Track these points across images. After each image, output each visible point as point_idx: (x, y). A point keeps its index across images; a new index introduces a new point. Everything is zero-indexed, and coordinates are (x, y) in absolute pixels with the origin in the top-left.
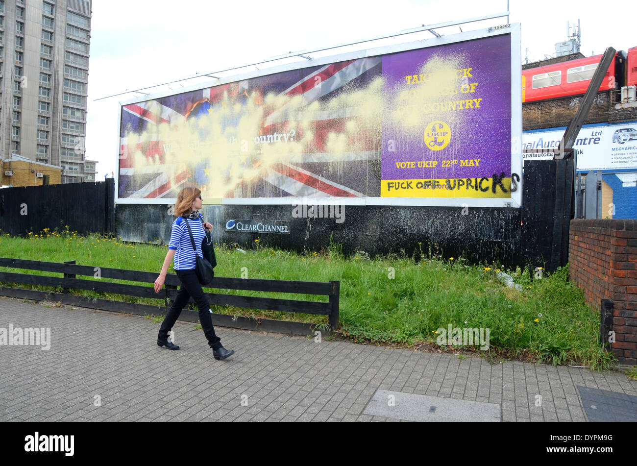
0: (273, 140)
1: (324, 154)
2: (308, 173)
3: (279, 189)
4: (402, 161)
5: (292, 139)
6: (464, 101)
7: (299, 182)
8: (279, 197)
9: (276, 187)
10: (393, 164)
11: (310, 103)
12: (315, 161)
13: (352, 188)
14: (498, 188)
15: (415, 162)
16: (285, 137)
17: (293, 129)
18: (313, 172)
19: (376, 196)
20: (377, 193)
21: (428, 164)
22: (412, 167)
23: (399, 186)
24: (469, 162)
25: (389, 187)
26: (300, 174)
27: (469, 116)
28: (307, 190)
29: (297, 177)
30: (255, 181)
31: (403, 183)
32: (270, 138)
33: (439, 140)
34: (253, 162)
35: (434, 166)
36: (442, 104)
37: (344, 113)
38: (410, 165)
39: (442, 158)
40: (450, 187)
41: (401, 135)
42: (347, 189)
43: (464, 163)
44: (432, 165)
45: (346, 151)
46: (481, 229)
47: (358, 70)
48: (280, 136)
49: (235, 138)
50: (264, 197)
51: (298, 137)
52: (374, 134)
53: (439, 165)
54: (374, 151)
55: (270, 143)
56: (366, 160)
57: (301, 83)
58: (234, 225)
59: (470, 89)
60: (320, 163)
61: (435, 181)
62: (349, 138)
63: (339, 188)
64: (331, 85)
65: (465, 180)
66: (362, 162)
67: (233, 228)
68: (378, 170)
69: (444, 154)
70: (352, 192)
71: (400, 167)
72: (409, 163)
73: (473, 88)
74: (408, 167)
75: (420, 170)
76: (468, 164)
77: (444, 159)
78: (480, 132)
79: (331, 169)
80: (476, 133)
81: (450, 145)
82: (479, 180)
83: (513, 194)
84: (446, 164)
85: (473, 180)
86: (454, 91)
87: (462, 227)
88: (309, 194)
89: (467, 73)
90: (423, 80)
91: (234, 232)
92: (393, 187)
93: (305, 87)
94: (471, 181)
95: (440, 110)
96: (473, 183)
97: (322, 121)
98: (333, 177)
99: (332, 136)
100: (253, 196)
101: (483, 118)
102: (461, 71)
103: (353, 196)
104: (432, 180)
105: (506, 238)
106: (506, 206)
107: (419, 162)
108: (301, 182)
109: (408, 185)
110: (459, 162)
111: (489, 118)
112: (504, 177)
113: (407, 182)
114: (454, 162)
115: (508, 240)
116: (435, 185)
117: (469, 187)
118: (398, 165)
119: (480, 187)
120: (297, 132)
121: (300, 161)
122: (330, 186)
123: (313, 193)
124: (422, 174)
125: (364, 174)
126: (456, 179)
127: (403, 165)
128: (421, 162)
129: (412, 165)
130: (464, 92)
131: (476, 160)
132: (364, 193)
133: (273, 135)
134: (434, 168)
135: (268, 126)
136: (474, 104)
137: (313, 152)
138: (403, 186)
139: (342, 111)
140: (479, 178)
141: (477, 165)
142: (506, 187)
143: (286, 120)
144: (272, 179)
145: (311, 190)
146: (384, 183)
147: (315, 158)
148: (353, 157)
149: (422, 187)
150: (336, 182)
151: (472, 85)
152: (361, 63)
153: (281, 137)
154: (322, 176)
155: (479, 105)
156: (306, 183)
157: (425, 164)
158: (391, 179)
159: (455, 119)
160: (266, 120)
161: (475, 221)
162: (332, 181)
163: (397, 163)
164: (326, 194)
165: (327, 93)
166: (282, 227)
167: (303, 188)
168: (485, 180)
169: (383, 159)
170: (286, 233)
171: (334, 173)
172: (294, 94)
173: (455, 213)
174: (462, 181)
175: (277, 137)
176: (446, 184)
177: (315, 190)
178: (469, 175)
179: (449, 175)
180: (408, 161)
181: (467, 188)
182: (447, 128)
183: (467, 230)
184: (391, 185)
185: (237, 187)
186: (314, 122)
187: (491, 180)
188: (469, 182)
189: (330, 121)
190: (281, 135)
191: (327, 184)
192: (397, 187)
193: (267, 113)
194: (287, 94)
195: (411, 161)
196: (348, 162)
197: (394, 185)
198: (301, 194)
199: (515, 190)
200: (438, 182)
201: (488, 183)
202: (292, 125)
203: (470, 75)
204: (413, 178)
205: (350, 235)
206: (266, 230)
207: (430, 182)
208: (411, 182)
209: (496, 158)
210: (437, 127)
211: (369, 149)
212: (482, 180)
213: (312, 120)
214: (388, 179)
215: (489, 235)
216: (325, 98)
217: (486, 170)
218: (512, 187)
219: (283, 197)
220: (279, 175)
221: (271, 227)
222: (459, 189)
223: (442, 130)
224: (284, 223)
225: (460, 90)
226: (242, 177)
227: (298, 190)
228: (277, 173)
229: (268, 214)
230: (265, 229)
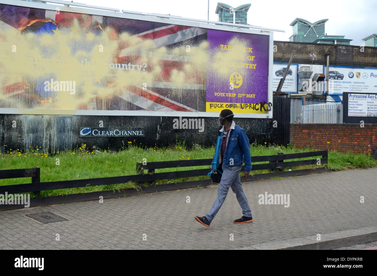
0: (128, 68)
1: (169, 83)
2: (157, 95)
3: (133, 104)
4: (218, 92)
5: (144, 70)
6: (248, 64)
7: (150, 100)
8: (133, 110)
9: (130, 103)
10: (213, 94)
11: (159, 47)
12: (162, 87)
13: (188, 106)
14: (263, 109)
15: (225, 93)
16: (138, 68)
17: (145, 63)
18: (160, 94)
19: (204, 111)
20: (204, 110)
21: (232, 95)
22: (223, 96)
23: (216, 106)
24: (250, 95)
25: (211, 106)
26: (150, 95)
27: (251, 72)
28: (157, 106)
29: (148, 96)
30: (111, 97)
31: (219, 104)
32: (125, 66)
33: (237, 83)
34: (107, 82)
35: (234, 96)
36: (238, 64)
37: (183, 58)
38: (222, 95)
39: (238, 92)
40: (242, 108)
41: (217, 77)
42: (185, 107)
43: (248, 96)
44: (233, 96)
45: (184, 83)
46: (257, 129)
47: (193, 33)
48: (133, 66)
49: (88, 61)
50: (119, 110)
51: (149, 69)
52: (202, 75)
53: (237, 96)
54: (202, 85)
55: (125, 70)
56: (197, 90)
57: (152, 32)
58: (90, 132)
59: (252, 59)
60: (166, 89)
61: (235, 104)
62: (187, 75)
63: (179, 106)
64: (175, 39)
65: (248, 104)
66: (195, 90)
67: (89, 134)
68: (204, 96)
69: (239, 90)
70: (188, 108)
71: (217, 95)
72: (222, 93)
73: (253, 58)
74: (221, 96)
75: (227, 98)
76: (250, 96)
77: (239, 93)
78: (256, 81)
79: (174, 93)
80: (254, 81)
81: (242, 86)
82: (255, 104)
83: (269, 112)
84: (240, 96)
85: (252, 104)
86: (244, 58)
87: (248, 128)
88: (158, 109)
89: (250, 50)
90: (229, 49)
91: (90, 137)
92: (213, 106)
93: (155, 36)
94: (251, 105)
95: (237, 67)
96: (252, 106)
97: (168, 61)
98: (176, 99)
99: (175, 72)
100: (108, 109)
101: (257, 74)
102: (247, 48)
103: (189, 111)
104: (233, 104)
105: (267, 133)
106: (267, 118)
107: (227, 94)
108: (151, 100)
109: (221, 106)
110: (246, 95)
111: (260, 75)
112: (265, 104)
113: (221, 104)
114: (244, 95)
115: (267, 134)
116: (235, 107)
117: (251, 108)
118: (216, 94)
119: (255, 108)
120: (148, 65)
121: (151, 86)
122: (173, 104)
123: (161, 108)
124: (229, 100)
125: (196, 98)
126: (245, 104)
127: (219, 94)
128: (228, 94)
129: (223, 95)
130: (248, 60)
131: (253, 95)
132: (196, 109)
133: (127, 64)
134: (234, 97)
135: (123, 57)
136: (253, 67)
137: (161, 81)
138: (219, 106)
139: (182, 57)
140: (255, 103)
141: (254, 97)
142: (266, 109)
143: (140, 55)
144: (126, 97)
145: (159, 106)
146: (208, 104)
147: (162, 85)
148: (189, 87)
149: (228, 107)
150: (178, 101)
151: (252, 57)
152: (195, 30)
153: (135, 67)
154: (167, 97)
155: (255, 67)
156: (155, 101)
157: (229, 95)
158: (212, 102)
159: (244, 73)
160: (120, 52)
161: (254, 125)
162: (175, 101)
163: (215, 93)
164: (171, 109)
165: (172, 43)
166: (138, 132)
167: (153, 104)
168: (257, 105)
169: (207, 90)
170: (141, 135)
171: (176, 96)
172: (146, 38)
173: (245, 121)
174: (247, 105)
175: (131, 67)
176: (240, 106)
177: (162, 106)
178: (250, 102)
179: (241, 101)
180: (222, 92)
181: (250, 108)
182: (240, 77)
183: (251, 129)
184: (212, 105)
185: (91, 101)
186: (162, 61)
187: (260, 105)
188: (250, 105)
189: (174, 62)
190: (135, 66)
191: (171, 103)
192: (215, 106)
193: (121, 47)
194: (140, 36)
195: (223, 92)
196: (186, 90)
197: (214, 105)
198: (151, 108)
199: (270, 110)
200: (236, 105)
201: (258, 106)
202: (144, 60)
203: (251, 52)
204: (224, 102)
205: (188, 135)
206: (123, 135)
207: (232, 104)
208: (223, 104)
209: (262, 94)
210: (236, 76)
211: (199, 83)
212: (256, 105)
213: (161, 59)
214: (210, 102)
215: (260, 131)
216: (171, 46)
217: (258, 100)
218: (269, 109)
219: (136, 110)
220: (133, 94)
221: (127, 133)
222: (246, 109)
223: (238, 78)
224: (139, 129)
225: (247, 58)
226: (96, 94)
227: (149, 106)
228: (131, 92)
229: (123, 123)
230: (121, 134)
